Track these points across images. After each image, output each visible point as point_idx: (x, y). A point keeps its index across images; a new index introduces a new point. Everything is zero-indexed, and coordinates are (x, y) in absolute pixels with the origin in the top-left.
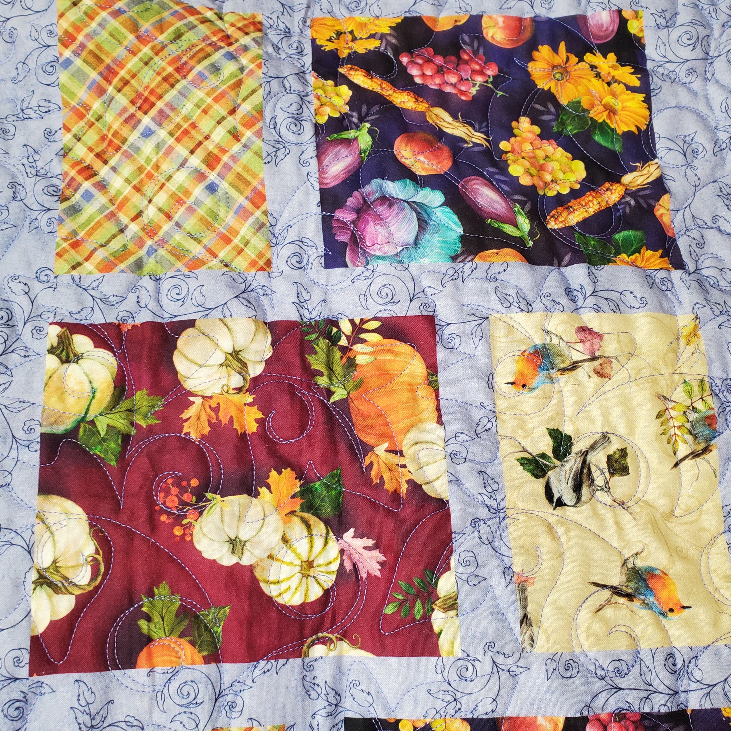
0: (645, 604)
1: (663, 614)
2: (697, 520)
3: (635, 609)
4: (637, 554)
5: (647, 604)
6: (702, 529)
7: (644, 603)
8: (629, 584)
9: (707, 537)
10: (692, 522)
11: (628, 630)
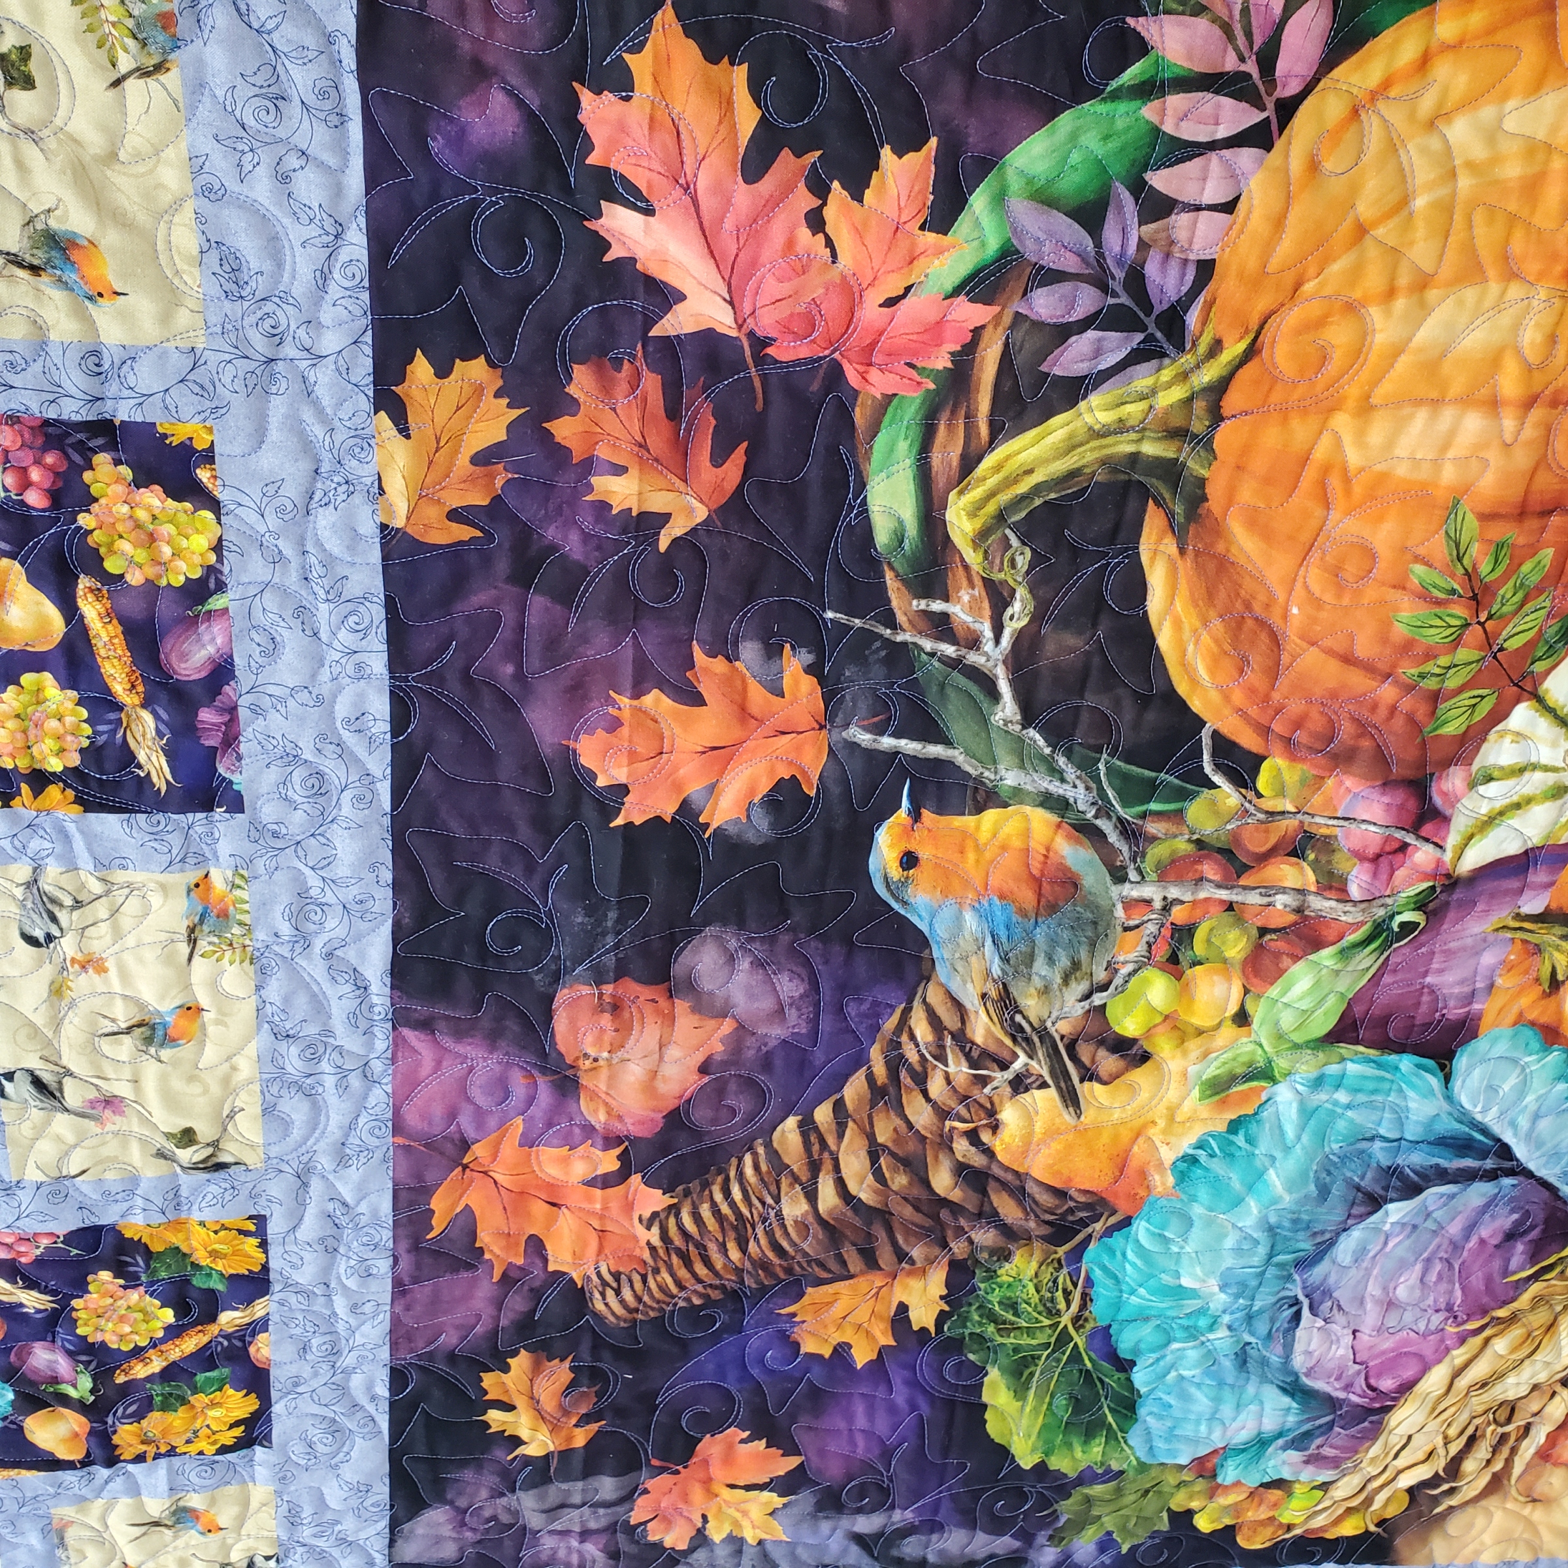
0: (61, 283)
1: (90, 298)
2: (151, 171)
3: (43, 287)
4: (49, 211)
5: (66, 283)
6: (159, 186)
7: (60, 280)
8: (35, 251)
9: (166, 198)
10: (143, 175)
11: (32, 314)
